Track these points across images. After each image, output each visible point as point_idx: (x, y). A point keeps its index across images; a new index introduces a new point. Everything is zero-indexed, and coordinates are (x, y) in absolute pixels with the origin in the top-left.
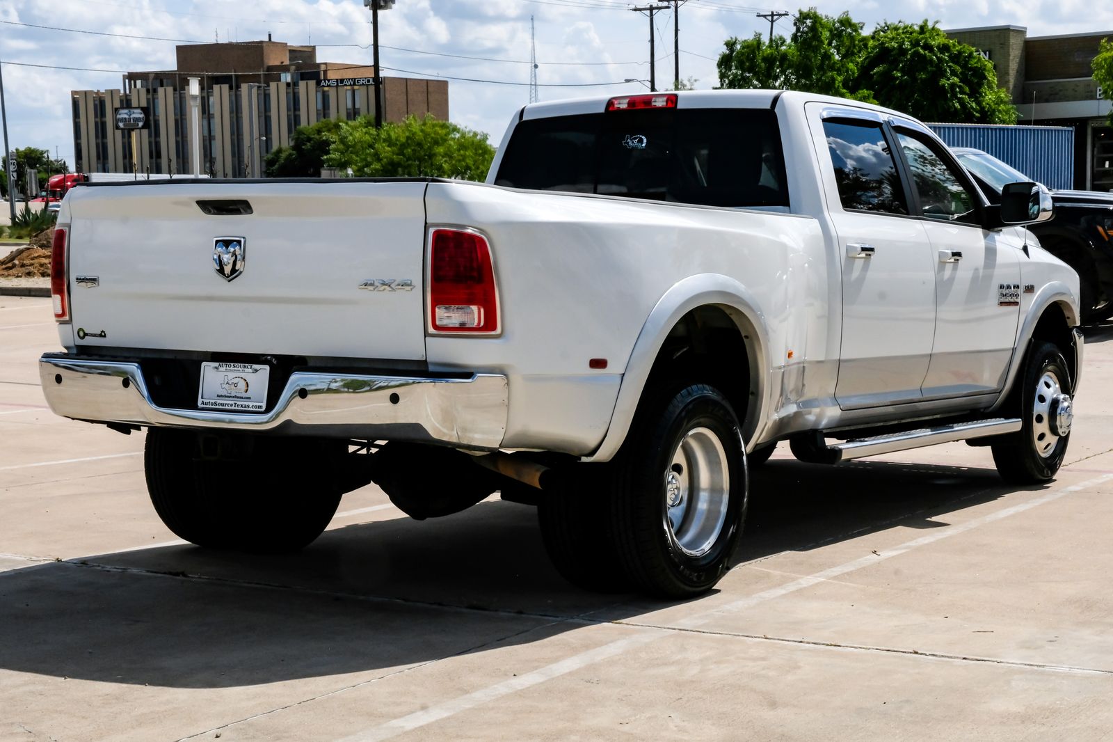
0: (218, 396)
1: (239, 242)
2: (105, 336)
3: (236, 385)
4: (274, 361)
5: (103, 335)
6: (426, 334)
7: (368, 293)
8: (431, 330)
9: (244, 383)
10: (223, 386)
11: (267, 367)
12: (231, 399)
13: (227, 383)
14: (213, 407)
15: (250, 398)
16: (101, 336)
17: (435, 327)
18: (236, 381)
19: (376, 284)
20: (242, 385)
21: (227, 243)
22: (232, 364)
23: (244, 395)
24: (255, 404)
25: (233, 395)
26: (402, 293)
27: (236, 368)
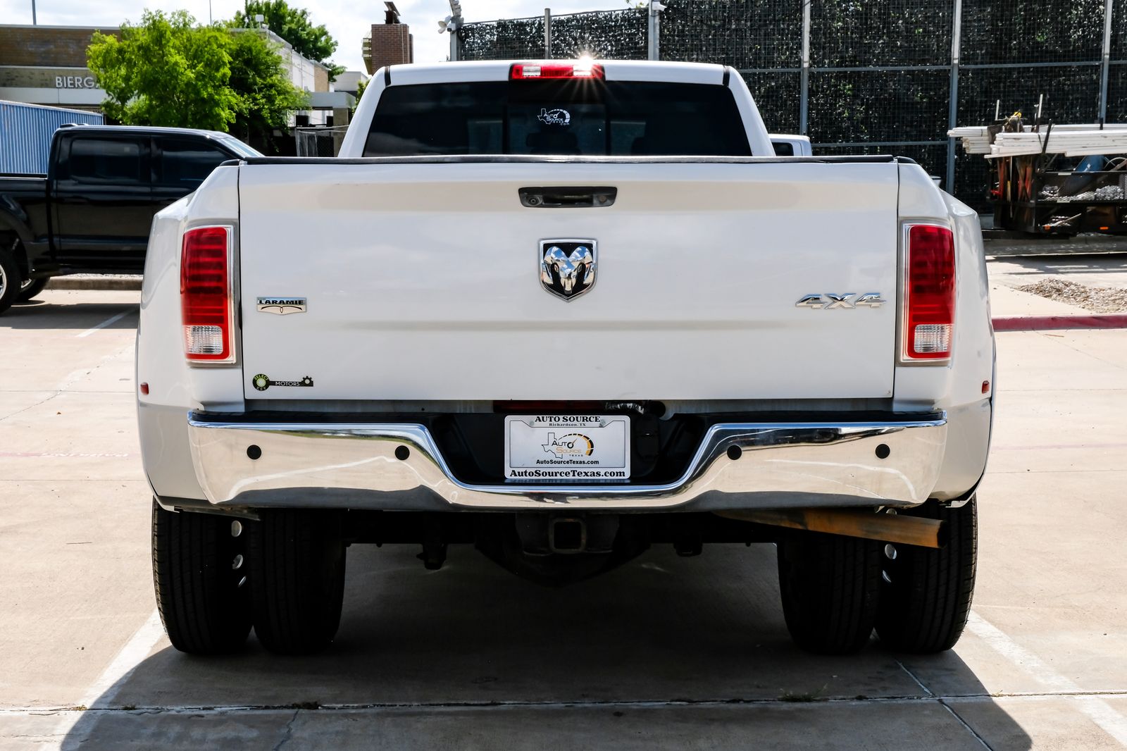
0: (538, 462)
1: (589, 246)
2: (311, 384)
3: (570, 445)
4: (641, 410)
5: (306, 382)
6: (897, 362)
7: (808, 311)
8: (904, 357)
9: (586, 442)
10: (547, 448)
11: (627, 419)
12: (562, 465)
13: (554, 443)
14: (534, 477)
15: (597, 462)
16: (302, 384)
17: (912, 352)
18: (568, 439)
19: (824, 299)
20: (582, 445)
21: (567, 248)
22: (561, 417)
23: (587, 458)
24: (610, 470)
25: (566, 458)
26: (864, 311)
27: (569, 422)
